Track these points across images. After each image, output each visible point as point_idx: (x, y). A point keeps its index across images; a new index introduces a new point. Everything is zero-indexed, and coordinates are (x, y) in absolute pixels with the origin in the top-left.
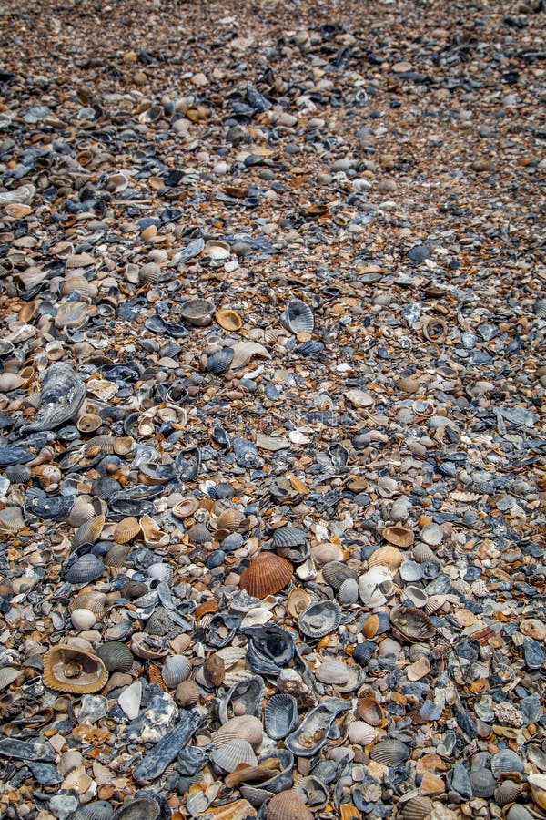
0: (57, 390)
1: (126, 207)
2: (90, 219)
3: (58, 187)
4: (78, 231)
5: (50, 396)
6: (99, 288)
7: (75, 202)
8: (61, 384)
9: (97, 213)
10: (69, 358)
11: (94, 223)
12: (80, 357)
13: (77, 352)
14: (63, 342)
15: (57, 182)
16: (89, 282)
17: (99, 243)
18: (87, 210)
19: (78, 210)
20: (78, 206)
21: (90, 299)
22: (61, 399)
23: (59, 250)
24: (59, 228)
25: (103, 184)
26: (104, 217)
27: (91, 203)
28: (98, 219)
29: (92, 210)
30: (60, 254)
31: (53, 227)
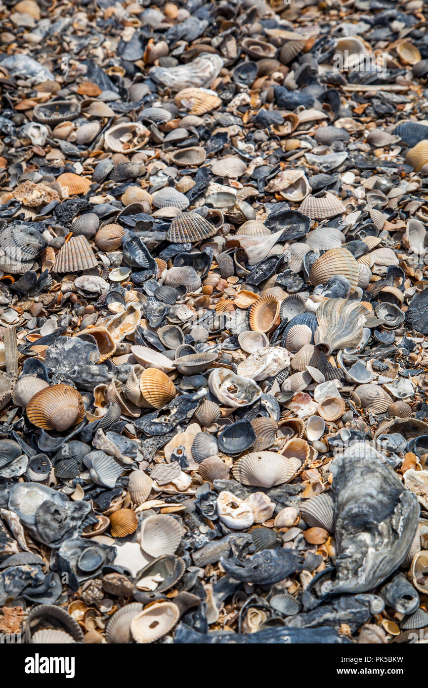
0: (371, 506)
1: (369, 98)
2: (317, 122)
3: (255, 58)
4: (304, 144)
5: (357, 515)
6: (371, 269)
7: (290, 89)
8: (374, 493)
9: (326, 109)
10: (355, 416)
11: (324, 130)
12: (372, 412)
13: (364, 404)
14: (337, 383)
15: (251, 47)
16: (357, 258)
17: (341, 169)
18: (310, 105)
19: (297, 104)
20: (296, 96)
21: (360, 291)
22: (382, 526)
23: (285, 184)
24: (272, 137)
25: (326, 54)
26: (338, 118)
27: (314, 91)
28: (331, 123)
29: (317, 104)
30: (285, 190)
31: (260, 135)
